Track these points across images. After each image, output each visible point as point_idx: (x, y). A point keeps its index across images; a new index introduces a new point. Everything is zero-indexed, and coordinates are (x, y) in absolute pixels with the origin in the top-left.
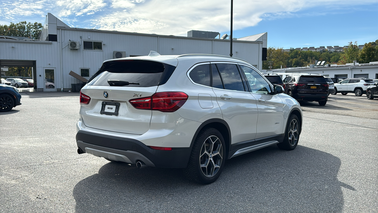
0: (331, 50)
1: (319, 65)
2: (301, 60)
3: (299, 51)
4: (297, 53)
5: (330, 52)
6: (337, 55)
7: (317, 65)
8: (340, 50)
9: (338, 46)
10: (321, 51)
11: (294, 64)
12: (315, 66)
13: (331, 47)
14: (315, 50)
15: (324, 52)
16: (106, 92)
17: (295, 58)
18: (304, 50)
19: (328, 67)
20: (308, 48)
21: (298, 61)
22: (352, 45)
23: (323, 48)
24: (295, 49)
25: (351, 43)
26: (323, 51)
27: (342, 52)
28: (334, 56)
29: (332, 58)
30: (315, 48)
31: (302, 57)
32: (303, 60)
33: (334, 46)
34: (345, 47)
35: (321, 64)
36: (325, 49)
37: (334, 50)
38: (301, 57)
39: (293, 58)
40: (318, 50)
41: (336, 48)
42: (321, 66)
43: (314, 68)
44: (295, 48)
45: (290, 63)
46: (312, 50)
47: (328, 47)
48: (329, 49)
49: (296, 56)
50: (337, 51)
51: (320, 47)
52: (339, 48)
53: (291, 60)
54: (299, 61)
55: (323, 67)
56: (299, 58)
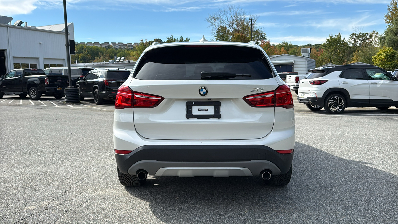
0: (116, 46)
1: (118, 61)
2: (88, 56)
3: (84, 45)
4: (82, 48)
5: (115, 48)
6: (122, 52)
7: (117, 60)
8: (124, 47)
9: (122, 43)
10: (106, 47)
11: (81, 59)
12: (114, 62)
13: (116, 43)
14: (100, 46)
15: (110, 48)
16: (205, 88)
17: (81, 53)
18: (89, 45)
19: (128, 63)
20: (93, 43)
21: (84, 57)
22: (143, 43)
23: (108, 44)
24: (79, 44)
25: (142, 40)
26: (108, 47)
27: (126, 49)
28: (120, 52)
29: (118, 54)
30: (100, 43)
31: (89, 52)
32: (90, 55)
33: (119, 43)
34: (129, 44)
35: (121, 60)
36: (110, 45)
37: (119, 47)
38: (87, 52)
39: (79, 53)
40: (103, 46)
41: (120, 45)
42: (121, 62)
43: (114, 63)
44: (79, 42)
45: (76, 58)
46: (97, 45)
47: (112, 43)
48: (114, 45)
49: (82, 51)
50: (122, 48)
51: (105, 43)
52: (123, 44)
53: (77, 55)
54: (86, 56)
55: (123, 63)
56: (85, 53)
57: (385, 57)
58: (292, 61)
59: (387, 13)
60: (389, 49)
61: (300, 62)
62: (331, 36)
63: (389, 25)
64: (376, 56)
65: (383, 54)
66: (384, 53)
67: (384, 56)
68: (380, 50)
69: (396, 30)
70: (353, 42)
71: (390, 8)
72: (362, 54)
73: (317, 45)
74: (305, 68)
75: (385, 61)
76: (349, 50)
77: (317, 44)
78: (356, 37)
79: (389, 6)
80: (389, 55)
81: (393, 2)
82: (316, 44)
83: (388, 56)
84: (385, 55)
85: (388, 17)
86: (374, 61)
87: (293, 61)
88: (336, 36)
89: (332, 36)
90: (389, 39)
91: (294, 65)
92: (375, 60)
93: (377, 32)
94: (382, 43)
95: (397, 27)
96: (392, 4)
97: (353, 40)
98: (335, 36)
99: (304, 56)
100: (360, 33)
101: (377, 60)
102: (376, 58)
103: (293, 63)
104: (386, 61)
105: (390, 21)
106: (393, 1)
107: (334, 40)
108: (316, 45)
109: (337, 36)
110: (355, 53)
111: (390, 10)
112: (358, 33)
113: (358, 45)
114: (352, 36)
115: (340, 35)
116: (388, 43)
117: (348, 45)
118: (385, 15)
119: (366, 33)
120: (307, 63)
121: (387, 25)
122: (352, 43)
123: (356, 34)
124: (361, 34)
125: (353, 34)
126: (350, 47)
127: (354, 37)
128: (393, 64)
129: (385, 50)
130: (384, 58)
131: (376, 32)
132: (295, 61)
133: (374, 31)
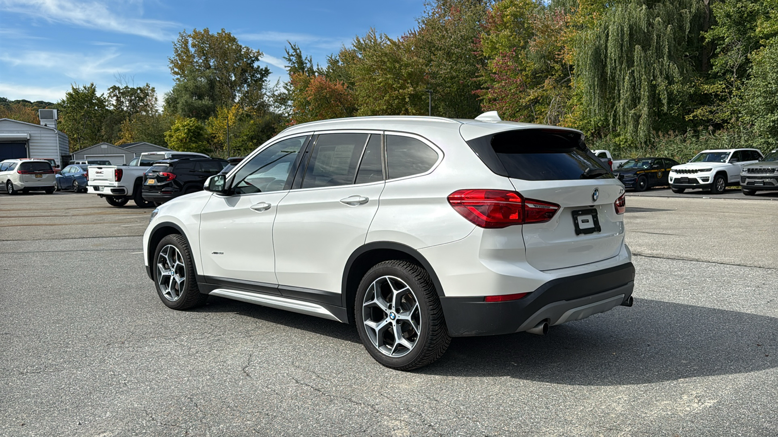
57: (187, 134)
58: (26, 134)
59: (173, 56)
60: (191, 121)
61: (42, 138)
62: (75, 88)
63: (177, 79)
64: (171, 132)
65: (183, 128)
66: (185, 127)
67: (185, 133)
68: (176, 123)
69: (194, 88)
70: (114, 102)
71: (178, 49)
72: (140, 127)
73: (21, 102)
74: (56, 151)
75: (187, 141)
76: (110, 118)
77: (21, 99)
78: (119, 93)
79: (175, 45)
80: (192, 131)
81: (182, 39)
82: (19, 99)
83: (192, 133)
84: (186, 130)
85: (176, 65)
86: (167, 141)
87: (29, 135)
88: (85, 88)
89: (77, 88)
90: (185, 104)
91: (30, 144)
92: (170, 140)
93: (154, 88)
94: (172, 109)
95: (195, 83)
96: (180, 41)
97: (115, 98)
98: (83, 89)
99: (48, 125)
100: (127, 86)
101: (173, 139)
102: (171, 136)
103: (28, 138)
104: (189, 142)
105: (180, 72)
106: (182, 37)
107: (83, 95)
108: (17, 101)
109: (89, 88)
110: (123, 123)
111: (177, 51)
112: (124, 87)
113: (125, 109)
114: (112, 92)
115: (93, 87)
116: (183, 110)
117: (107, 108)
118: (170, 59)
119: (138, 89)
120: (59, 140)
121: (175, 78)
122: (113, 104)
123: (118, 88)
124: (129, 88)
125: (115, 88)
126: (110, 112)
127: (116, 93)
128: (201, 147)
129: (186, 123)
130: (184, 136)
131: (151, 88)
132: (32, 135)
133: (147, 85)
